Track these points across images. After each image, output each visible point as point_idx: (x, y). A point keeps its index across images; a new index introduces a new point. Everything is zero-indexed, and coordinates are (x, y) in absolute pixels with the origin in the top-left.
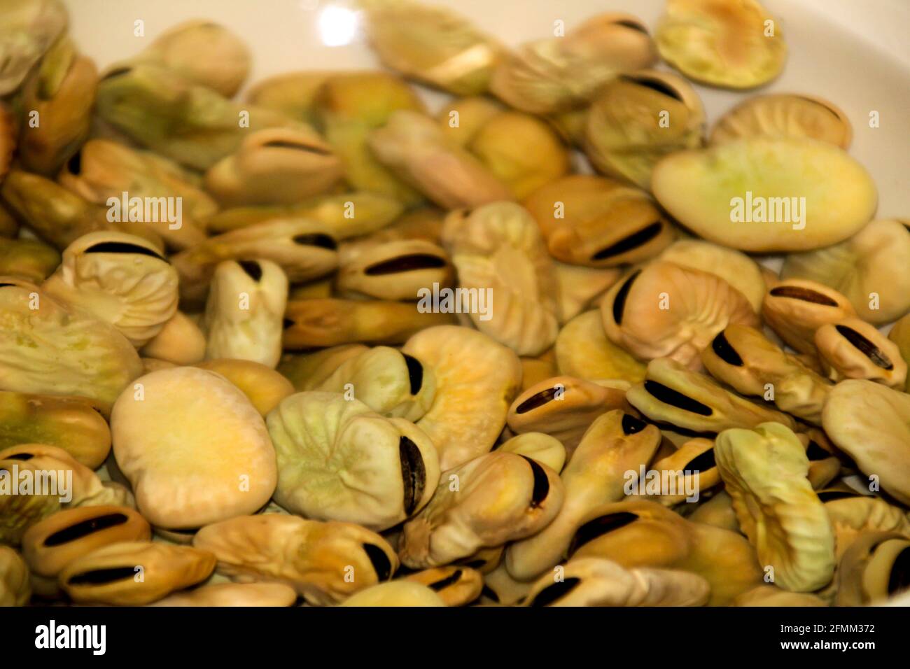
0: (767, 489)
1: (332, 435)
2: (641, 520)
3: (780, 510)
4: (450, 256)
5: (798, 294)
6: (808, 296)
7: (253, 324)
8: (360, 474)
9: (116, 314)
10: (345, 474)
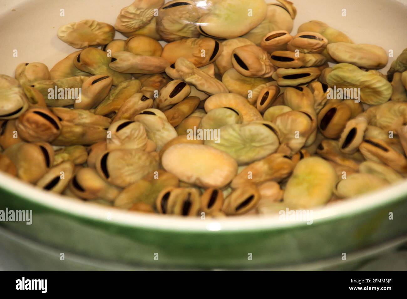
0: (358, 81)
1: (238, 136)
2: (338, 108)
3: (367, 84)
4: (184, 80)
5: (274, 36)
6: (277, 35)
7: (166, 127)
8: (261, 140)
9: (134, 145)
10: (254, 144)
